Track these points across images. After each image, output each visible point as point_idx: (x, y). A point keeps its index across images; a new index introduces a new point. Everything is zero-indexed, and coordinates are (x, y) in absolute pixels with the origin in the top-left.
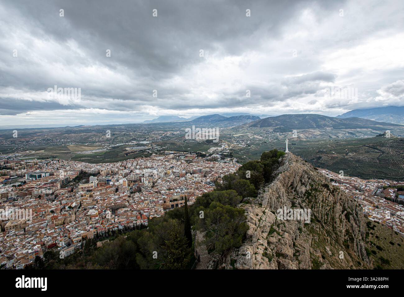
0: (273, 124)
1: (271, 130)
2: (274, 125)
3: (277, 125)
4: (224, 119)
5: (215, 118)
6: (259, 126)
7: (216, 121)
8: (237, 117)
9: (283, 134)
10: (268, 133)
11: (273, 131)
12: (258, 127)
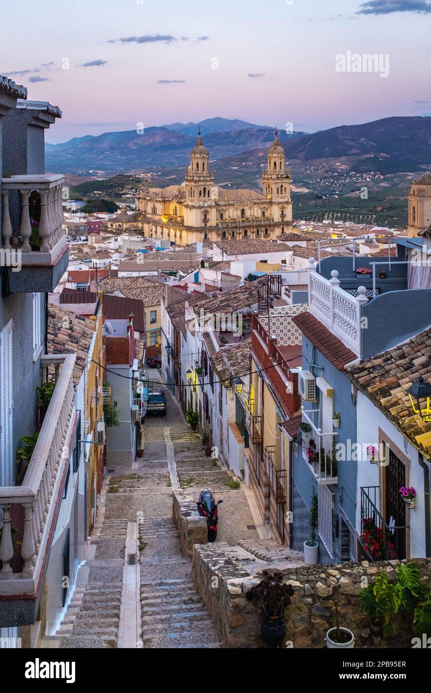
0: (352, 147)
1: (343, 167)
2: (354, 151)
3: (364, 150)
4: (182, 143)
5: (151, 141)
6: (301, 155)
7: (156, 149)
8: (227, 133)
9: (385, 180)
10: (332, 177)
11: (352, 170)
12: (296, 158)
